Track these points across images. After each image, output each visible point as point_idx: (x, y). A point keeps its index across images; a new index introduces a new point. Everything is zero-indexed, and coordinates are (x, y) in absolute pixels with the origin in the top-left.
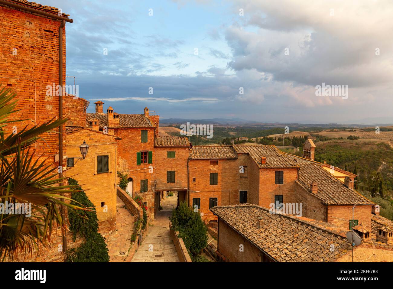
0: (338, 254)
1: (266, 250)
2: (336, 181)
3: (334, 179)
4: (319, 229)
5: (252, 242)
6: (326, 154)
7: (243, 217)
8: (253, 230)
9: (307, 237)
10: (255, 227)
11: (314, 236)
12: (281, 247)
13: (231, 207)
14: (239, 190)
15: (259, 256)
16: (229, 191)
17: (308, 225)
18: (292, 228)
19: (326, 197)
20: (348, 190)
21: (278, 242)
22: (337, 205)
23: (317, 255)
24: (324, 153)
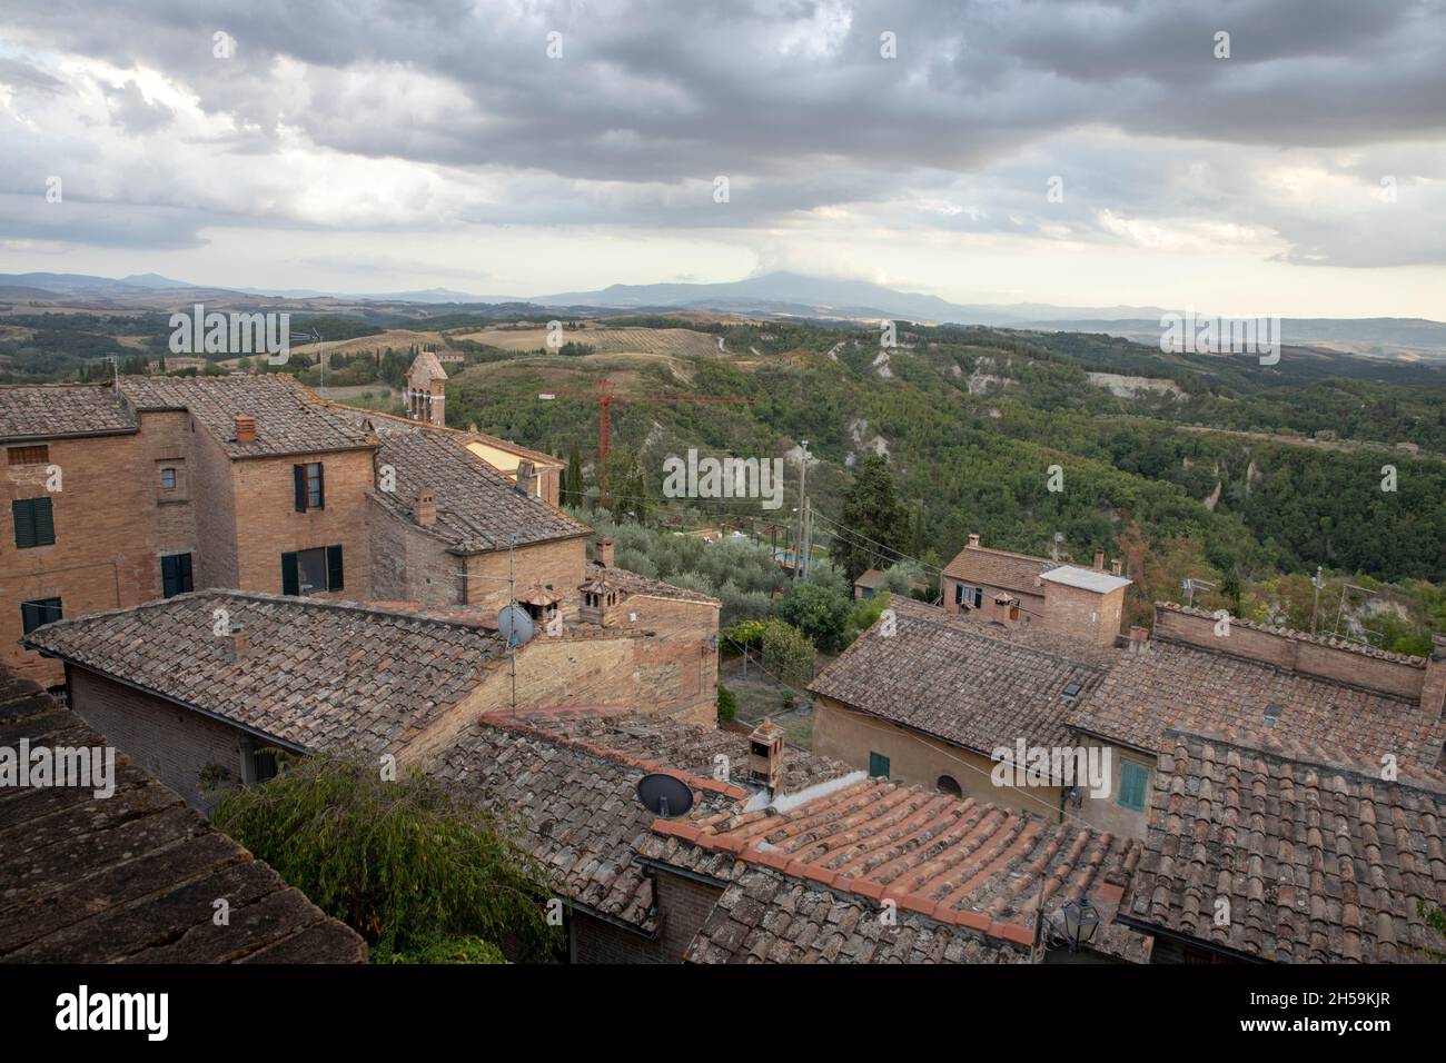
0: (475, 677)
1: (259, 722)
2: (495, 479)
3: (489, 475)
4: (425, 623)
5: (208, 710)
6: (495, 407)
7: (169, 638)
8: (210, 673)
9: (392, 652)
10: (217, 663)
11: (411, 646)
12: (309, 699)
13: (120, 614)
14: (160, 555)
15: (238, 751)
16: (114, 563)
17: (395, 618)
18: (347, 637)
19: (460, 530)
20: (526, 501)
21: (299, 689)
22: (493, 551)
23: (415, 695)
24: (492, 405)
